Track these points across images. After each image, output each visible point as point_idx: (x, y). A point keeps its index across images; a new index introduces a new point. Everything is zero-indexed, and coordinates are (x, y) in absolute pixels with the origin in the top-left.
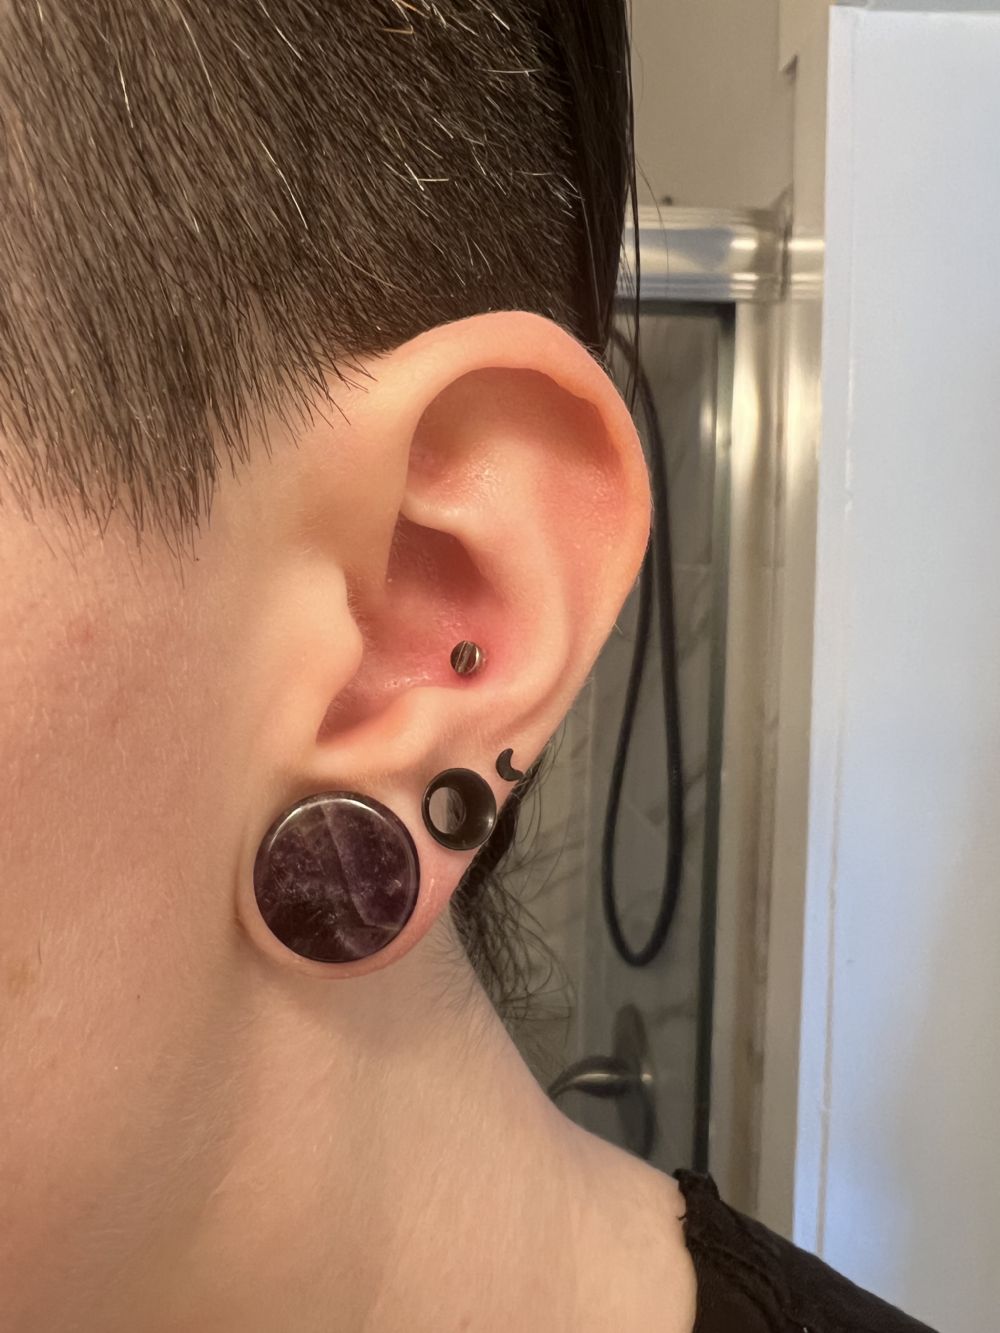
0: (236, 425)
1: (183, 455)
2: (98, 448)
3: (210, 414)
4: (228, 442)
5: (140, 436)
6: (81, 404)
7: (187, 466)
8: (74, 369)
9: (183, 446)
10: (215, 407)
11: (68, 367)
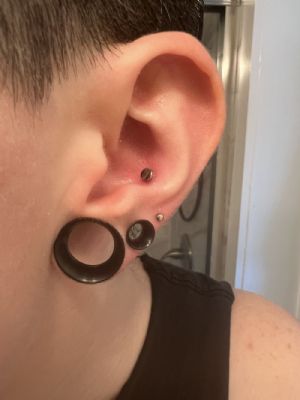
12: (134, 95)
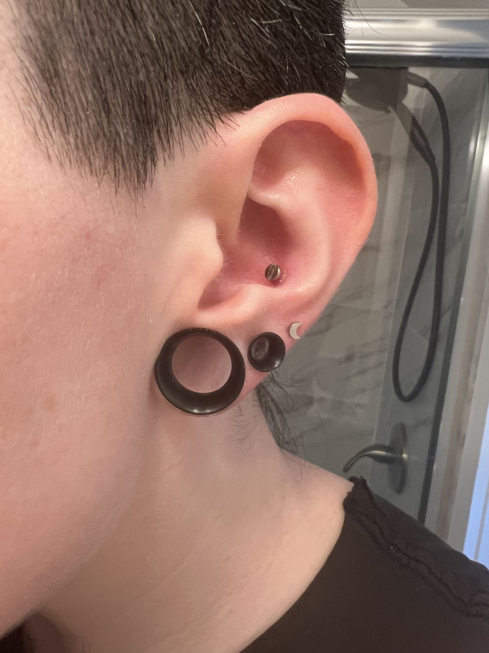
0: (168, 142)
1: (141, 153)
2: (99, 143)
3: (155, 134)
4: (164, 150)
5: (120, 140)
6: (92, 121)
7: (142, 158)
8: (90, 104)
9: (141, 149)
10: (158, 131)
11: (87, 102)
12: (255, 173)
